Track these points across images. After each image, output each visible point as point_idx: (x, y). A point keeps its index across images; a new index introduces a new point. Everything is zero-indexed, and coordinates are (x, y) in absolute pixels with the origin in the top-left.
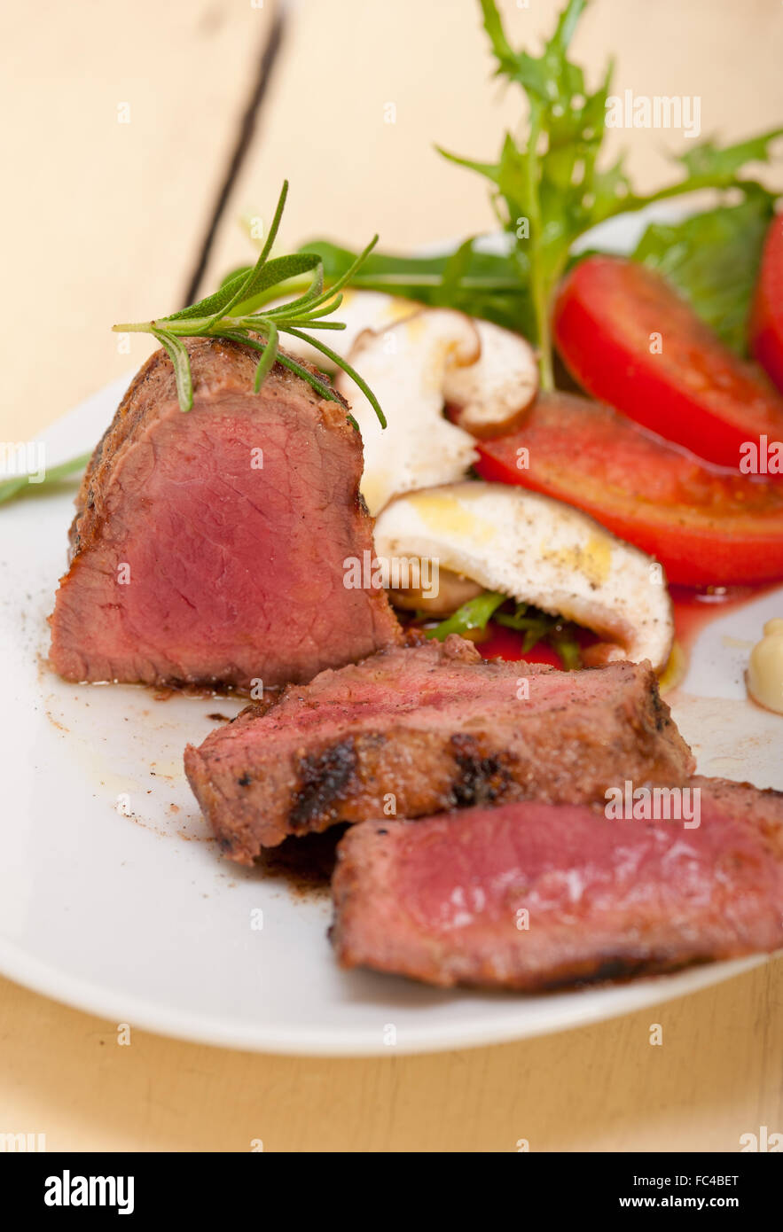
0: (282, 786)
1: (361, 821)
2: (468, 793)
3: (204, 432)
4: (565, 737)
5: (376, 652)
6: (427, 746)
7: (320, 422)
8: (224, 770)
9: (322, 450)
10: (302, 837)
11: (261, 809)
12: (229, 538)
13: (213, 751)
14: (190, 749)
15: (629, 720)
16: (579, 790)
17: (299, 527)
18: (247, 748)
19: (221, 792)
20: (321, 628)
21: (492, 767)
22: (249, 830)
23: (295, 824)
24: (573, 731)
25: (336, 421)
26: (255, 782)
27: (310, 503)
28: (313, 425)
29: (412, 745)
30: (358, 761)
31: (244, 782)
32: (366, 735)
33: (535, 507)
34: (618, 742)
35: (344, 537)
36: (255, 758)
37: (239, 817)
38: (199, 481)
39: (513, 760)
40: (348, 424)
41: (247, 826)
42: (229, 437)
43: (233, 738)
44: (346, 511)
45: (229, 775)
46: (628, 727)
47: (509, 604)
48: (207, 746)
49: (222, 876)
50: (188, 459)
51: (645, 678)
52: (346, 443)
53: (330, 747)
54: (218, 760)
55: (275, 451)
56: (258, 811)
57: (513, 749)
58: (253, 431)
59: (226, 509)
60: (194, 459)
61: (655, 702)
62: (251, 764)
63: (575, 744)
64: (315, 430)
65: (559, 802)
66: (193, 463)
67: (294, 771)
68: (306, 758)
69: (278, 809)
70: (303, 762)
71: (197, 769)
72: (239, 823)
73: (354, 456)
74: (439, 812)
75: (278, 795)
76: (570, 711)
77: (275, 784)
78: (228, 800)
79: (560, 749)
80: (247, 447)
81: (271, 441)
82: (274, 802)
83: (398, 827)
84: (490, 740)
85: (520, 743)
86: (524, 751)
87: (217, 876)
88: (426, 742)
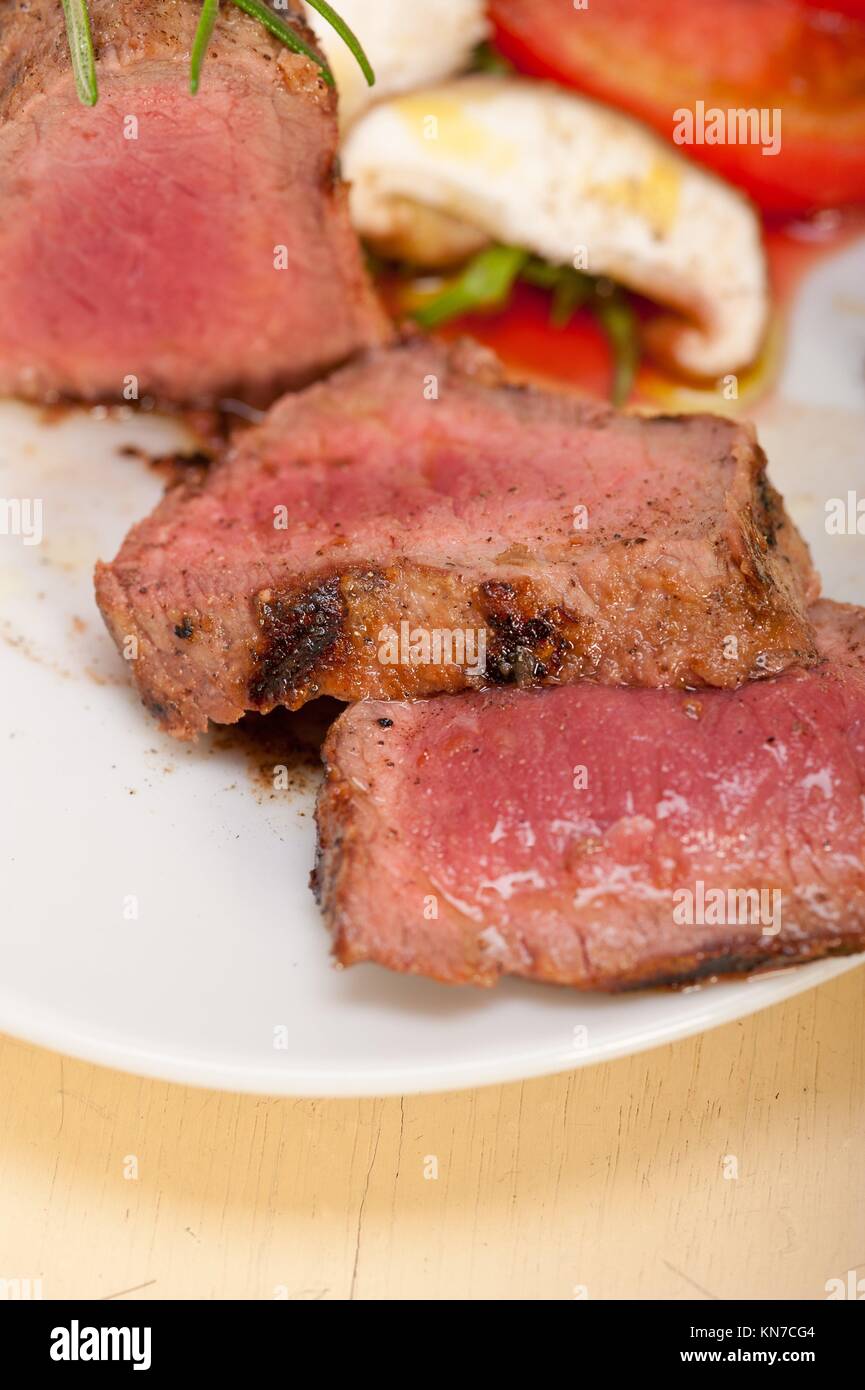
0: (238, 642)
1: (355, 700)
2: (506, 667)
3: (111, 106)
4: (645, 586)
5: (352, 359)
6: (446, 594)
7: (280, 86)
8: (152, 608)
9: (282, 121)
10: (268, 715)
11: (210, 674)
12: (146, 227)
13: (135, 571)
14: (101, 569)
15: (737, 562)
16: (665, 669)
17: (247, 209)
18: (184, 572)
19: (153, 643)
21: (538, 631)
22: (191, 698)
23: (257, 698)
24: (655, 578)
25: (303, 83)
26: (201, 635)
27: (263, 181)
28: (270, 89)
29: (425, 591)
30: (346, 612)
31: (183, 631)
32: (358, 573)
34: (720, 593)
35: (311, 221)
36: (200, 597)
37: (178, 679)
38: (103, 161)
39: (571, 619)
40: (321, 87)
41: (189, 692)
42: (146, 111)
43: (163, 546)
44: (315, 193)
45: (160, 617)
46: (732, 569)
48: (126, 560)
49: (154, 751)
50: (86, 136)
52: (317, 110)
53: (304, 587)
54: (143, 592)
55: (213, 123)
56: (205, 675)
57: (570, 604)
58: (180, 101)
59: (141, 193)
60: (95, 135)
61: (763, 498)
62: (193, 605)
63: (657, 596)
64: (272, 96)
65: (636, 686)
66: (93, 140)
67: (256, 622)
68: (272, 604)
69: (234, 673)
70: (268, 610)
71: (114, 604)
72: (181, 687)
73: (327, 125)
74: (464, 690)
75: (231, 654)
76: (652, 546)
77: (228, 638)
78: (159, 651)
79: (637, 601)
80: (173, 121)
81: (209, 112)
82: (227, 665)
83: (404, 712)
84: (537, 590)
85: (579, 591)
86: (588, 609)
87: (146, 752)
88: (444, 588)
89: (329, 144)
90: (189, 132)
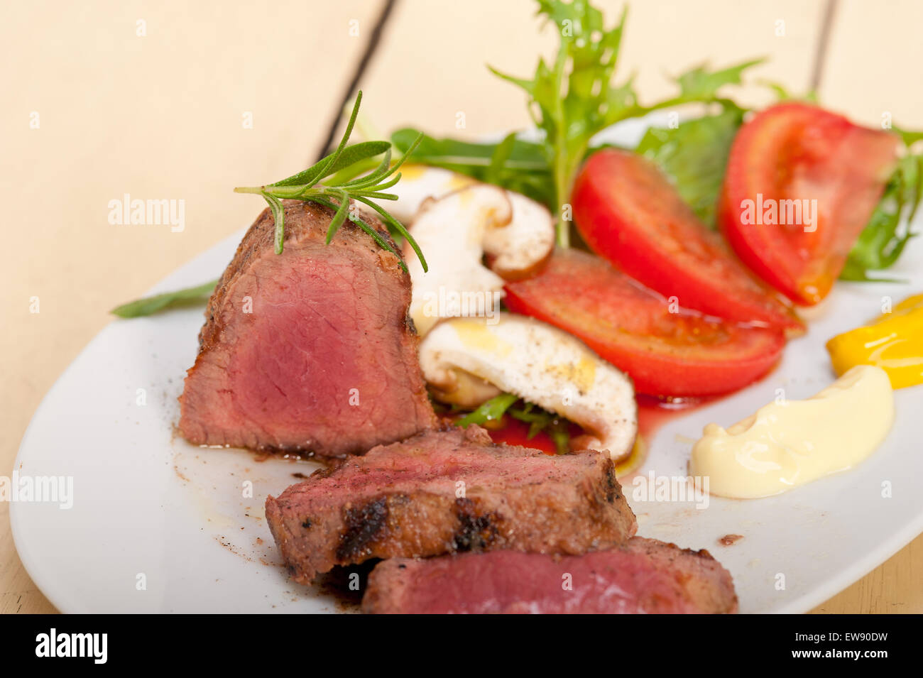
0: (333, 530)
1: (388, 558)
2: (466, 541)
3: (293, 269)
4: (539, 504)
5: (418, 434)
6: (439, 506)
7: (378, 266)
8: (293, 516)
9: (380, 287)
10: (346, 567)
11: (317, 546)
12: (311, 347)
13: (287, 501)
14: (270, 499)
15: (586, 494)
16: (545, 543)
17: (362, 340)
18: (310, 500)
19: (291, 533)
20: (378, 415)
21: (484, 524)
22: (308, 560)
23: (340, 557)
24: (544, 500)
25: (390, 265)
26: (315, 527)
27: (371, 323)
28: (373, 267)
29: (428, 504)
30: (388, 514)
31: (306, 525)
32: (396, 495)
33: (543, 333)
34: (577, 509)
35: (395, 349)
36: (316, 508)
37: (302, 550)
38: (290, 305)
39: (500, 518)
40: (399, 268)
41: (307, 557)
42: (311, 274)
43: (303, 492)
44: (396, 331)
45: (296, 520)
46: (584, 499)
47: (520, 403)
48: (283, 497)
49: (288, 592)
50: (282, 288)
51: (604, 463)
52: (397, 282)
53: (369, 504)
54: (289, 508)
55: (345, 285)
56: (315, 547)
57: (500, 511)
58: (328, 270)
59: (309, 325)
60: (286, 288)
61: (609, 481)
62: (313, 512)
63: (545, 509)
64: (374, 272)
65: (531, 552)
66: (285, 290)
67: (343, 519)
68: (351, 510)
69: (328, 545)
70: (349, 513)
71: (274, 514)
72: (302, 555)
73: (403, 291)
74: (445, 554)
75: (330, 536)
76: (544, 485)
77: (328, 528)
78: (294, 538)
79: (535, 512)
80: (325, 282)
81: (342, 278)
82: (327, 541)
83: (414, 564)
84: (484, 503)
85: (506, 506)
86: (508, 513)
87: (284, 592)
88: (438, 502)
89: (404, 302)
90: (332, 288)
